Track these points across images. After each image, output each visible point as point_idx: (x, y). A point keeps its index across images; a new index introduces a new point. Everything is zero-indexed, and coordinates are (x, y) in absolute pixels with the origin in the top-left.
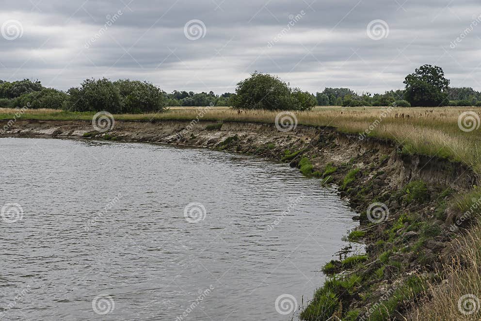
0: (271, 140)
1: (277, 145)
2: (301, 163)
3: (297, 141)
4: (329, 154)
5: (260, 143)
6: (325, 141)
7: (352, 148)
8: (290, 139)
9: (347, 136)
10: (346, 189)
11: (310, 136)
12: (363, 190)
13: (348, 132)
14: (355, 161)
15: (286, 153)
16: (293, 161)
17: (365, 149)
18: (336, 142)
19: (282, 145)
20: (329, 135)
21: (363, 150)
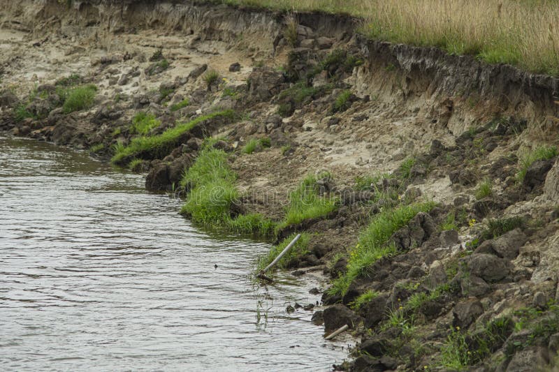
0: (83, 66)
1: (105, 90)
2: (191, 176)
3: (194, 75)
4: (319, 136)
5: (35, 78)
6: (311, 77)
7: (417, 110)
8: (165, 67)
9: (400, 58)
10: (353, 294)
11: (251, 54)
12: (413, 301)
13: (403, 41)
14: (416, 172)
15: (139, 127)
16: (163, 164)
17: (469, 117)
18: (358, 82)
19: (128, 90)
20: (331, 51)
21: (461, 120)
